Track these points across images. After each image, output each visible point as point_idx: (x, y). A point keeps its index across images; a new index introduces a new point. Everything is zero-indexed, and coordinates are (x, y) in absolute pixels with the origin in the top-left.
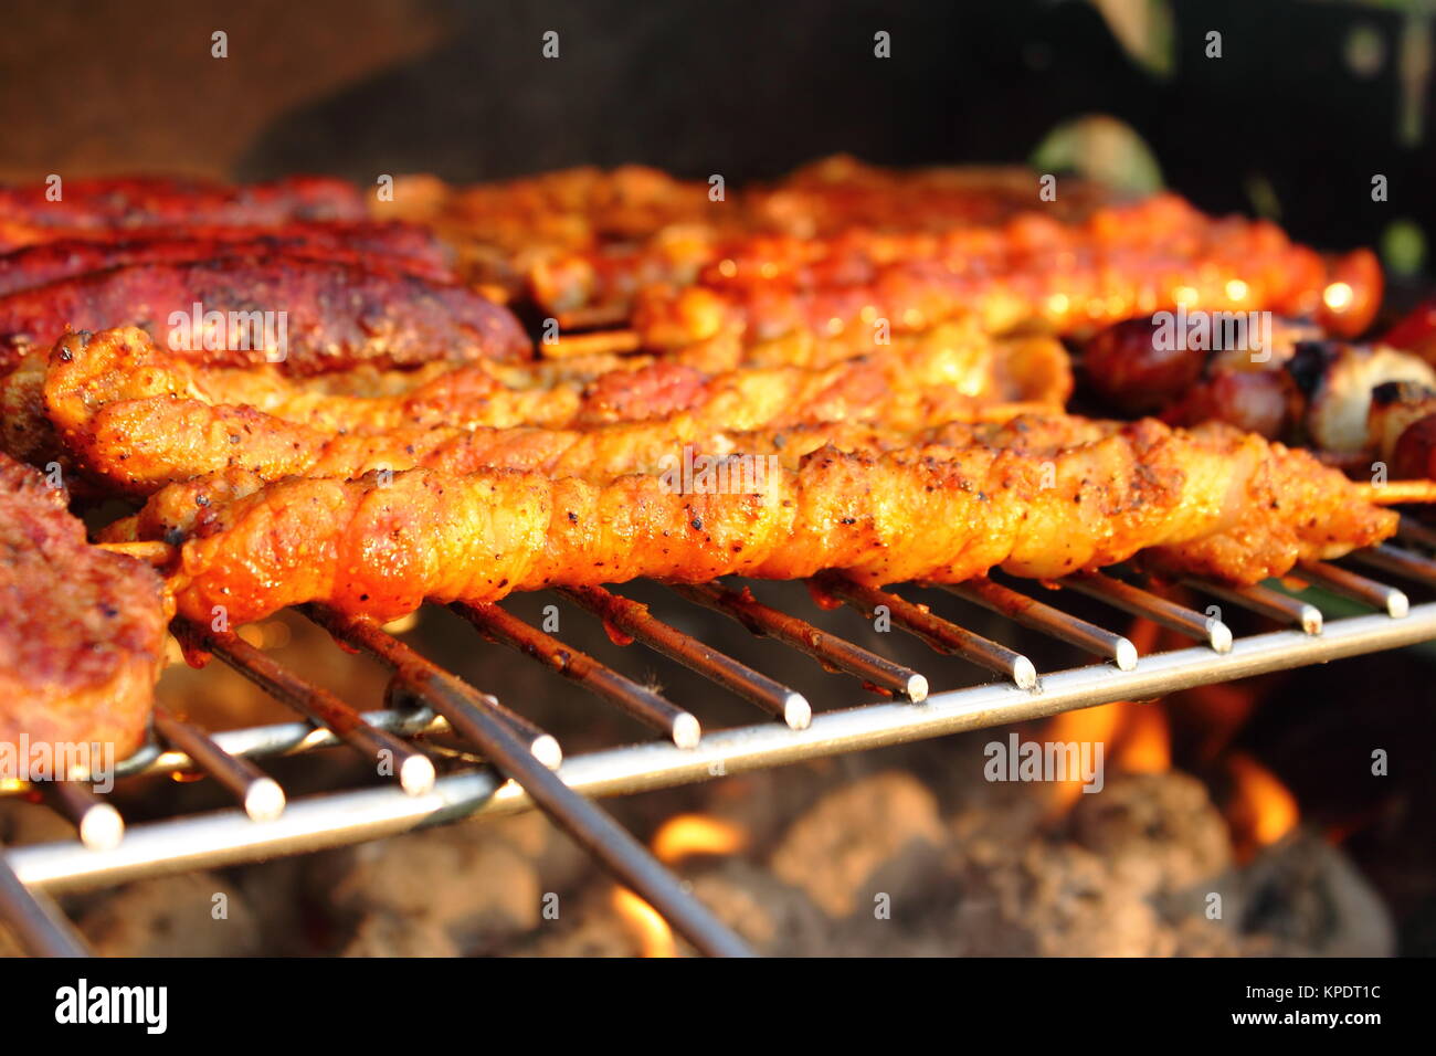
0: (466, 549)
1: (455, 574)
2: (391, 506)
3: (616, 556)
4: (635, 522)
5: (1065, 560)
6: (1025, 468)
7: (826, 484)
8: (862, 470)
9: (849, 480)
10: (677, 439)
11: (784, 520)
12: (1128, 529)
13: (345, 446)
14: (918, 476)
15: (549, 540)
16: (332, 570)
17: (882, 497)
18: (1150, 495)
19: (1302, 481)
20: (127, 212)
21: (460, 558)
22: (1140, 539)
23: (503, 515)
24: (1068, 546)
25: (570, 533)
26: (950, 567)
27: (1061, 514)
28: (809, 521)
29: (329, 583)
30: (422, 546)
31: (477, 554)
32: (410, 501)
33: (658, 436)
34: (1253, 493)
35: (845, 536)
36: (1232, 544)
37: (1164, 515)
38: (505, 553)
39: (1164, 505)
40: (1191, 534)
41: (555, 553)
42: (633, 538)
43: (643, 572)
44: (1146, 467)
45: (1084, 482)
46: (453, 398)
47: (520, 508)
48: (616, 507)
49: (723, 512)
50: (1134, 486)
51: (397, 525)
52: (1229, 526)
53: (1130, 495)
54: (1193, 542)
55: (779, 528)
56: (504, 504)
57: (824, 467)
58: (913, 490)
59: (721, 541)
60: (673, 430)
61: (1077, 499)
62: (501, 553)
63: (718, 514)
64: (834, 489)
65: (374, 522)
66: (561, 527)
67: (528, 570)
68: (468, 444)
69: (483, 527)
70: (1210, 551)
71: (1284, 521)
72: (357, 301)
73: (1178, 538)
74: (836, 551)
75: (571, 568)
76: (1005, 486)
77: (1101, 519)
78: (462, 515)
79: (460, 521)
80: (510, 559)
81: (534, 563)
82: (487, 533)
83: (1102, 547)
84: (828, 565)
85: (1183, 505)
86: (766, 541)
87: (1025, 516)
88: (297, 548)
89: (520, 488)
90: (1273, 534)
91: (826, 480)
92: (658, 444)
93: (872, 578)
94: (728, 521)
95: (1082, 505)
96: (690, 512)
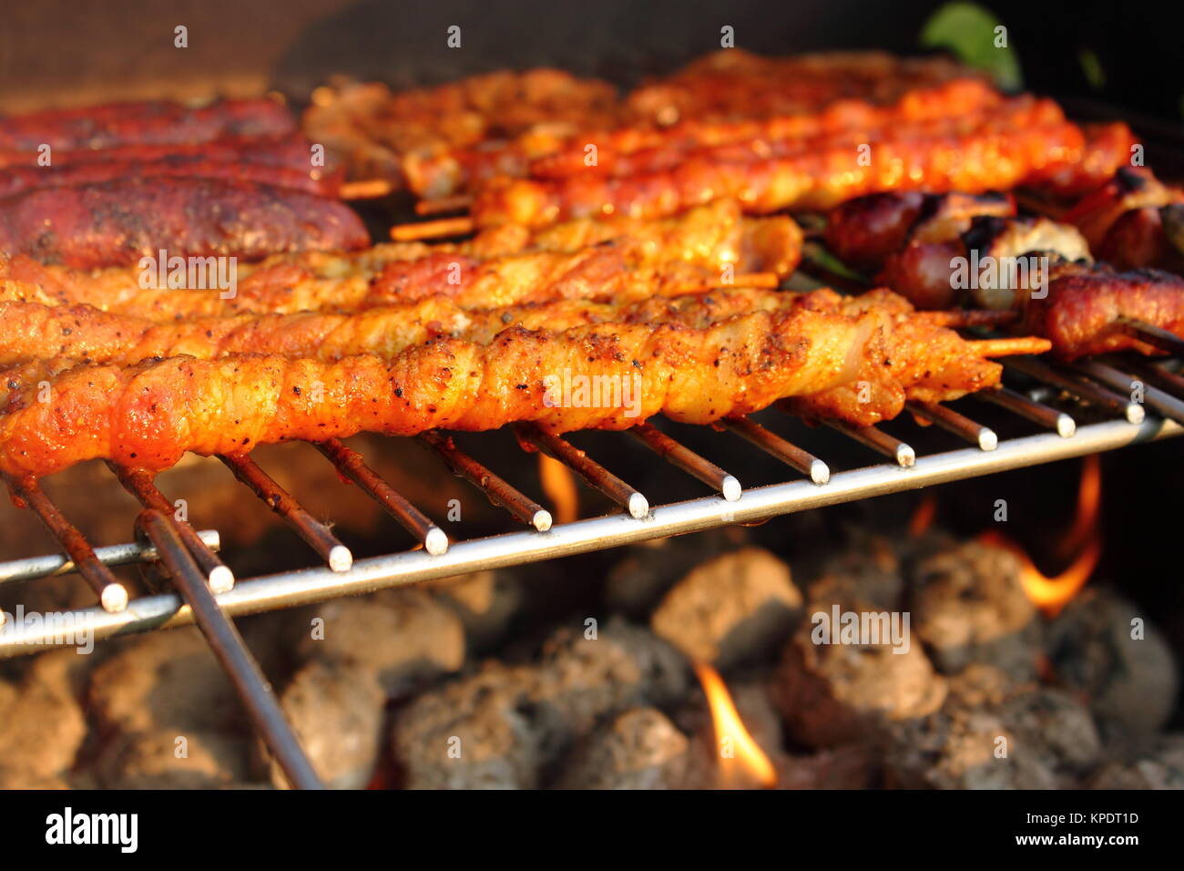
0: (211, 417)
1: (204, 436)
2: (150, 387)
3: (334, 419)
4: (348, 392)
5: (709, 412)
6: (673, 340)
7: (505, 358)
8: (537, 346)
9: (524, 354)
10: (419, 321)
11: (471, 387)
12: (760, 385)
13: (159, 332)
14: (583, 349)
15: (279, 408)
16: (107, 436)
17: (552, 366)
18: (777, 358)
19: (914, 342)
20: (92, 134)
21: (207, 424)
22: (774, 393)
23: (242, 391)
24: (710, 400)
25: (296, 402)
26: (613, 418)
27: (703, 376)
28: (490, 388)
29: (106, 445)
30: (174, 416)
31: (221, 420)
32: (166, 383)
33: (405, 318)
34: (868, 354)
35: (521, 398)
36: (851, 394)
37: (792, 373)
38: (244, 419)
39: (789, 366)
40: (820, 387)
41: (284, 419)
42: (347, 406)
43: (362, 429)
44: (776, 336)
45: (723, 349)
46: (266, 288)
47: (254, 384)
48: (333, 381)
49: (419, 383)
50: (765, 352)
51: (154, 401)
52: (848, 381)
53: (760, 359)
54: (822, 393)
55: (467, 392)
56: (243, 381)
57: (505, 344)
58: (578, 360)
59: (418, 406)
60: (418, 312)
61: (716, 363)
62: (240, 419)
63: (415, 385)
64: (511, 362)
65: (137, 400)
66: (288, 398)
67: (265, 430)
68: (255, 328)
69: (225, 400)
70: (833, 400)
71: (895, 376)
72: (216, 209)
73: (809, 390)
74: (515, 409)
75: (301, 428)
76: (655, 355)
77: (735, 379)
78: (208, 392)
79: (206, 397)
80: (248, 423)
81: (269, 425)
82: (230, 405)
83: (740, 399)
84: (510, 420)
85: (809, 364)
86: (457, 403)
87: (671, 379)
88: (75, 421)
89: (256, 369)
90: (884, 386)
91: (505, 355)
92: (404, 324)
93: (552, 428)
94: (423, 389)
95: (720, 367)
96: (394, 383)
